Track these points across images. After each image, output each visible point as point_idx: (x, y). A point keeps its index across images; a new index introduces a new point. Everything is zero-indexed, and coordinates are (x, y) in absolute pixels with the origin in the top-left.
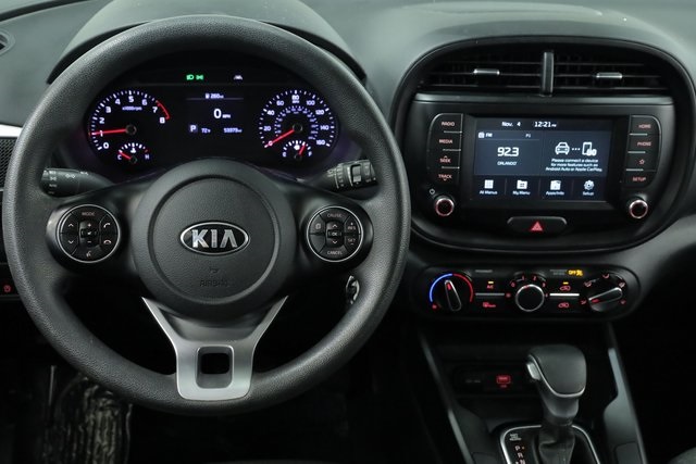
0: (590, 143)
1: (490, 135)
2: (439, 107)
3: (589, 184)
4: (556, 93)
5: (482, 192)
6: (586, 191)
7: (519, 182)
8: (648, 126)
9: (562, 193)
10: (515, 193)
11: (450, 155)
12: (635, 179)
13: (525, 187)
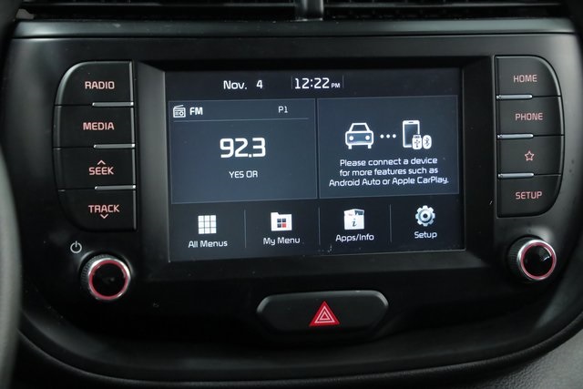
0: (417, 122)
1: (199, 111)
2: (73, 49)
3: (425, 213)
4: (330, 14)
5: (193, 244)
6: (421, 229)
7: (275, 216)
8: (531, 78)
9: (368, 237)
10: (267, 241)
11: (111, 158)
12: (520, 196)
13: (289, 227)
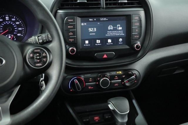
0: (119, 25)
1: (86, 24)
2: (66, 15)
3: (121, 40)
4: (106, 8)
5: (85, 45)
6: (120, 42)
7: (97, 41)
8: (137, 18)
9: (112, 44)
10: (96, 44)
11: (72, 32)
12: (135, 37)
13: (99, 42)
